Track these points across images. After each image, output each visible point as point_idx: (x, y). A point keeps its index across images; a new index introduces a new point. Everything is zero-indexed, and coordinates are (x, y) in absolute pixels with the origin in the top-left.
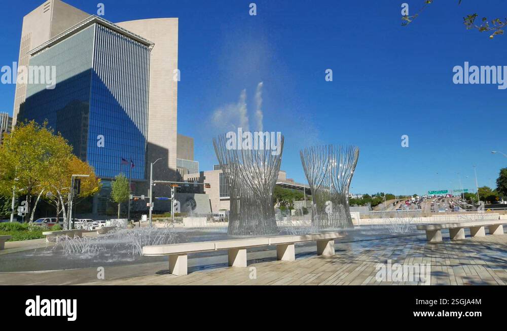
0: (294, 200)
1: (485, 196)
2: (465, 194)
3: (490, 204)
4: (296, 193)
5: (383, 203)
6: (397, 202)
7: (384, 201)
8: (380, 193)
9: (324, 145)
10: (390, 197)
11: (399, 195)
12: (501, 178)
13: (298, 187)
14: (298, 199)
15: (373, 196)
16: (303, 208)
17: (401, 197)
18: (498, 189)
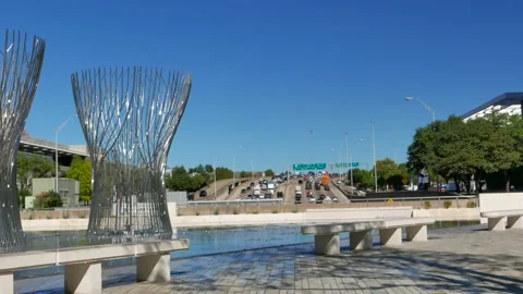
0: (30, 175)
1: (386, 177)
2: (354, 171)
3: (392, 190)
4: (36, 162)
5: (211, 185)
6: (237, 184)
7: (212, 181)
8: (204, 166)
9: (125, 68)
10: (223, 174)
11: (240, 170)
12: (416, 144)
13: (41, 148)
14: (39, 174)
15: (191, 171)
16: (52, 194)
17: (243, 175)
18: (408, 165)
